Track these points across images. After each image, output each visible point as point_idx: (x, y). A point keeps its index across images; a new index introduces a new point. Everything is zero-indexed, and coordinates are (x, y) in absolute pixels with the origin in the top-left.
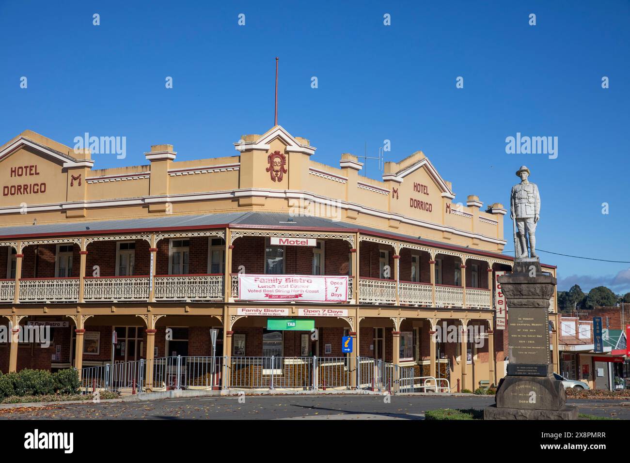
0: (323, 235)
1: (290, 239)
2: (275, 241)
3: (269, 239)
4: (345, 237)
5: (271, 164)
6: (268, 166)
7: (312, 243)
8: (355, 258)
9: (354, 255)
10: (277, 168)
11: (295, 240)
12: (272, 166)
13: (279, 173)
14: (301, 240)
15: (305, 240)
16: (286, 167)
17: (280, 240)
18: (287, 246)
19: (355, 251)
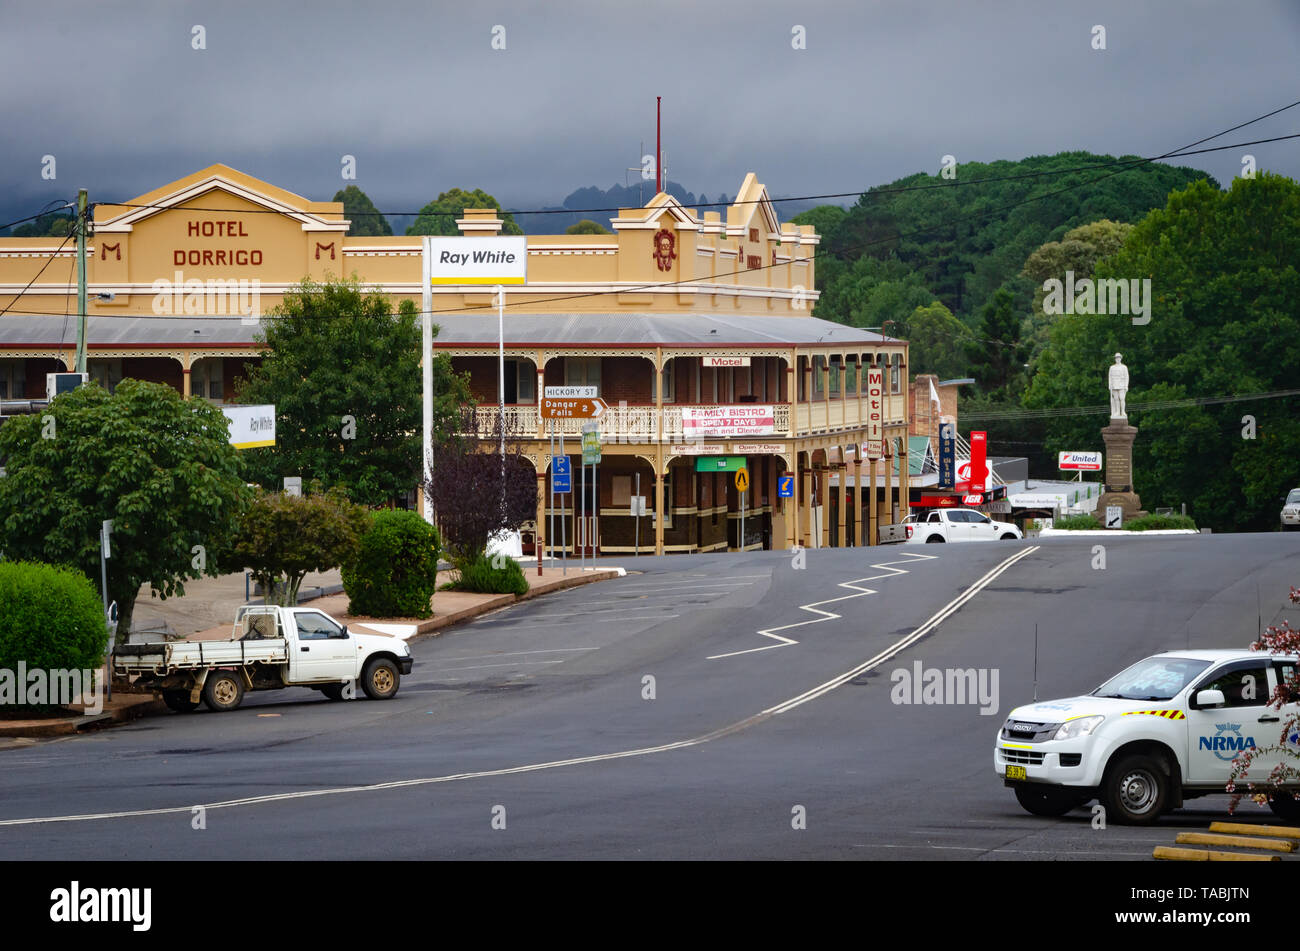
0: (758, 353)
1: (723, 359)
2: (707, 362)
3: (701, 358)
4: (781, 354)
5: (659, 247)
6: (654, 250)
7: (746, 362)
8: (792, 380)
9: (790, 375)
10: (665, 252)
11: (728, 359)
12: (659, 251)
13: (667, 260)
14: (734, 359)
15: (738, 359)
16: (675, 251)
17: (713, 360)
18: (718, 368)
19: (792, 371)
